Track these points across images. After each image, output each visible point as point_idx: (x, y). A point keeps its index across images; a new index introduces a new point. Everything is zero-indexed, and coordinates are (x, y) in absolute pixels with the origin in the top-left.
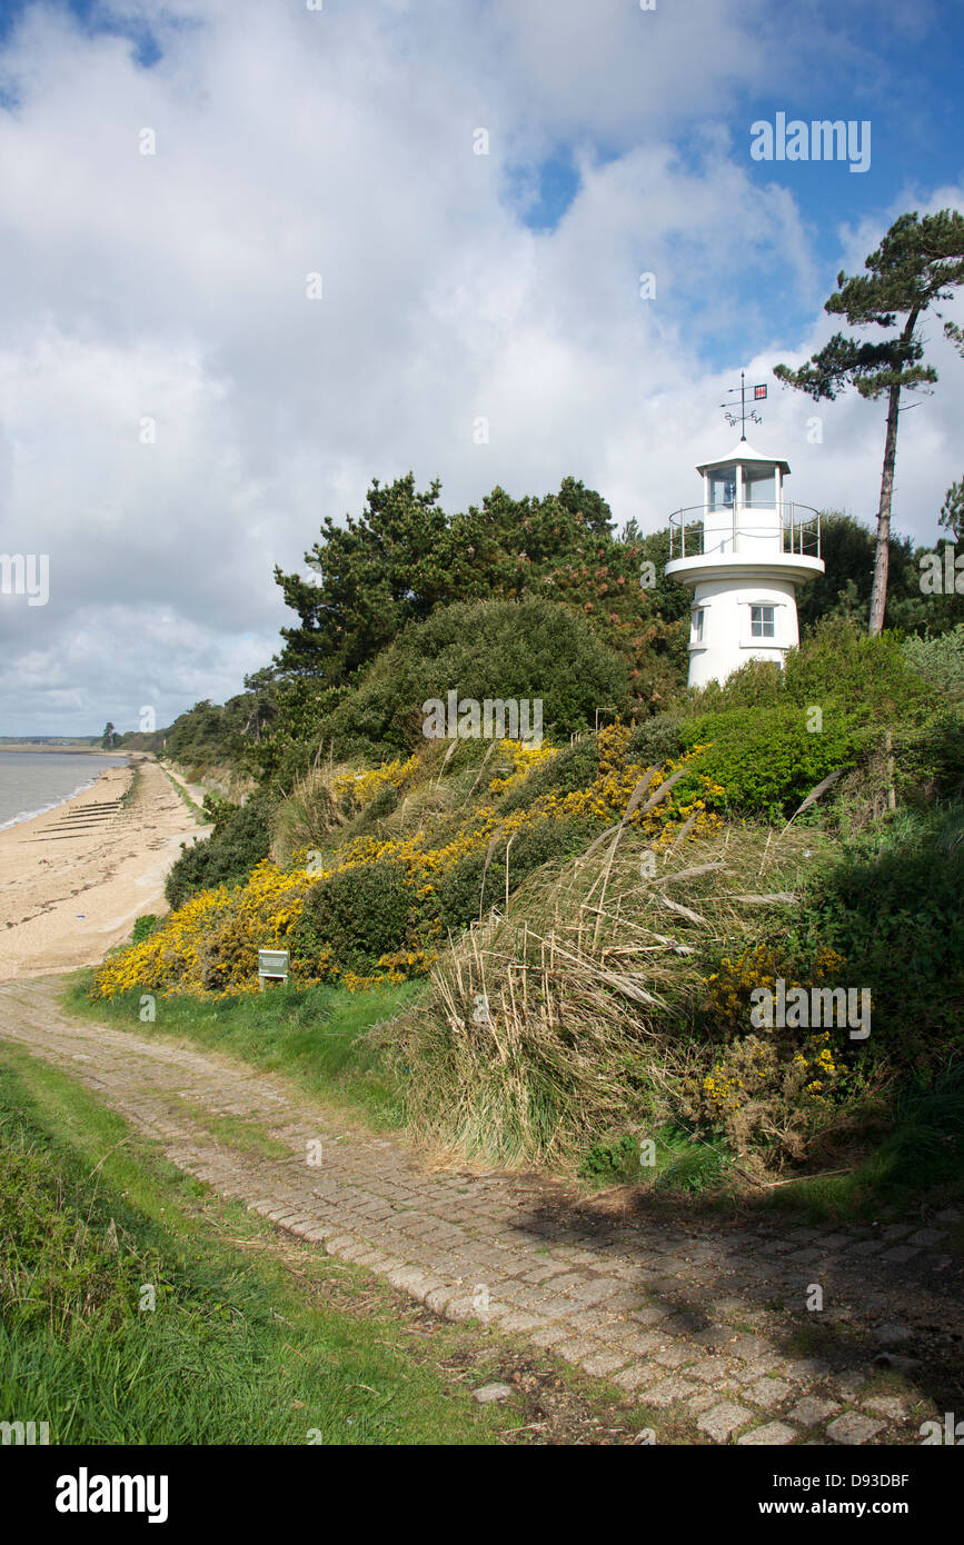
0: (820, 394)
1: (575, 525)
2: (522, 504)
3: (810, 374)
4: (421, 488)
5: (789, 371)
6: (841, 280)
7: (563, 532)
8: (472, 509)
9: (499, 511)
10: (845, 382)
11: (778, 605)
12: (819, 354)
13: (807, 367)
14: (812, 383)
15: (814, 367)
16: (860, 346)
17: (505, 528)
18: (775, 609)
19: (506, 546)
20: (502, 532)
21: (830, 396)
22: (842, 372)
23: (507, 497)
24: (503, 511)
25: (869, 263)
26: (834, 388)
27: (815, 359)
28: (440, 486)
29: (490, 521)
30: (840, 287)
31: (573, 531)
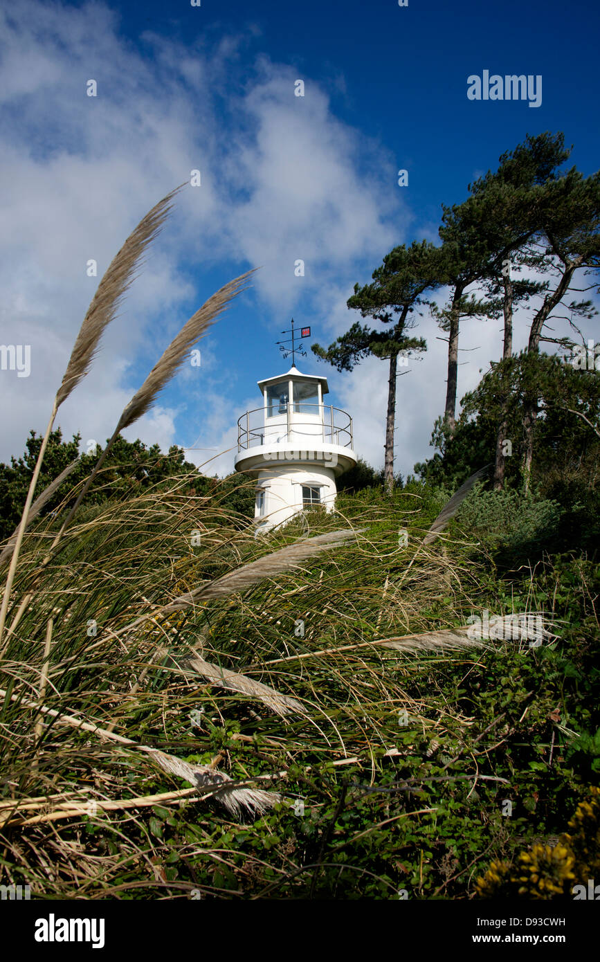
0: (342, 367)
1: (174, 463)
2: (135, 445)
3: (336, 351)
4: (67, 439)
5: (322, 349)
6: (356, 288)
7: (164, 467)
8: (98, 447)
9: (117, 449)
10: (359, 358)
11: (323, 486)
12: (342, 336)
13: (334, 345)
14: (337, 358)
15: (339, 345)
16: (370, 333)
17: (122, 461)
18: (321, 489)
19: (122, 473)
20: (119, 462)
21: (349, 368)
22: (357, 351)
23: (125, 441)
24: (121, 449)
25: (375, 275)
26: (352, 361)
27: (340, 340)
28: (80, 439)
29: (111, 456)
30: (356, 292)
31: (171, 466)
